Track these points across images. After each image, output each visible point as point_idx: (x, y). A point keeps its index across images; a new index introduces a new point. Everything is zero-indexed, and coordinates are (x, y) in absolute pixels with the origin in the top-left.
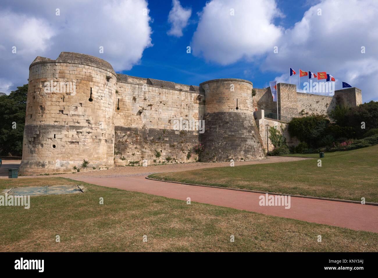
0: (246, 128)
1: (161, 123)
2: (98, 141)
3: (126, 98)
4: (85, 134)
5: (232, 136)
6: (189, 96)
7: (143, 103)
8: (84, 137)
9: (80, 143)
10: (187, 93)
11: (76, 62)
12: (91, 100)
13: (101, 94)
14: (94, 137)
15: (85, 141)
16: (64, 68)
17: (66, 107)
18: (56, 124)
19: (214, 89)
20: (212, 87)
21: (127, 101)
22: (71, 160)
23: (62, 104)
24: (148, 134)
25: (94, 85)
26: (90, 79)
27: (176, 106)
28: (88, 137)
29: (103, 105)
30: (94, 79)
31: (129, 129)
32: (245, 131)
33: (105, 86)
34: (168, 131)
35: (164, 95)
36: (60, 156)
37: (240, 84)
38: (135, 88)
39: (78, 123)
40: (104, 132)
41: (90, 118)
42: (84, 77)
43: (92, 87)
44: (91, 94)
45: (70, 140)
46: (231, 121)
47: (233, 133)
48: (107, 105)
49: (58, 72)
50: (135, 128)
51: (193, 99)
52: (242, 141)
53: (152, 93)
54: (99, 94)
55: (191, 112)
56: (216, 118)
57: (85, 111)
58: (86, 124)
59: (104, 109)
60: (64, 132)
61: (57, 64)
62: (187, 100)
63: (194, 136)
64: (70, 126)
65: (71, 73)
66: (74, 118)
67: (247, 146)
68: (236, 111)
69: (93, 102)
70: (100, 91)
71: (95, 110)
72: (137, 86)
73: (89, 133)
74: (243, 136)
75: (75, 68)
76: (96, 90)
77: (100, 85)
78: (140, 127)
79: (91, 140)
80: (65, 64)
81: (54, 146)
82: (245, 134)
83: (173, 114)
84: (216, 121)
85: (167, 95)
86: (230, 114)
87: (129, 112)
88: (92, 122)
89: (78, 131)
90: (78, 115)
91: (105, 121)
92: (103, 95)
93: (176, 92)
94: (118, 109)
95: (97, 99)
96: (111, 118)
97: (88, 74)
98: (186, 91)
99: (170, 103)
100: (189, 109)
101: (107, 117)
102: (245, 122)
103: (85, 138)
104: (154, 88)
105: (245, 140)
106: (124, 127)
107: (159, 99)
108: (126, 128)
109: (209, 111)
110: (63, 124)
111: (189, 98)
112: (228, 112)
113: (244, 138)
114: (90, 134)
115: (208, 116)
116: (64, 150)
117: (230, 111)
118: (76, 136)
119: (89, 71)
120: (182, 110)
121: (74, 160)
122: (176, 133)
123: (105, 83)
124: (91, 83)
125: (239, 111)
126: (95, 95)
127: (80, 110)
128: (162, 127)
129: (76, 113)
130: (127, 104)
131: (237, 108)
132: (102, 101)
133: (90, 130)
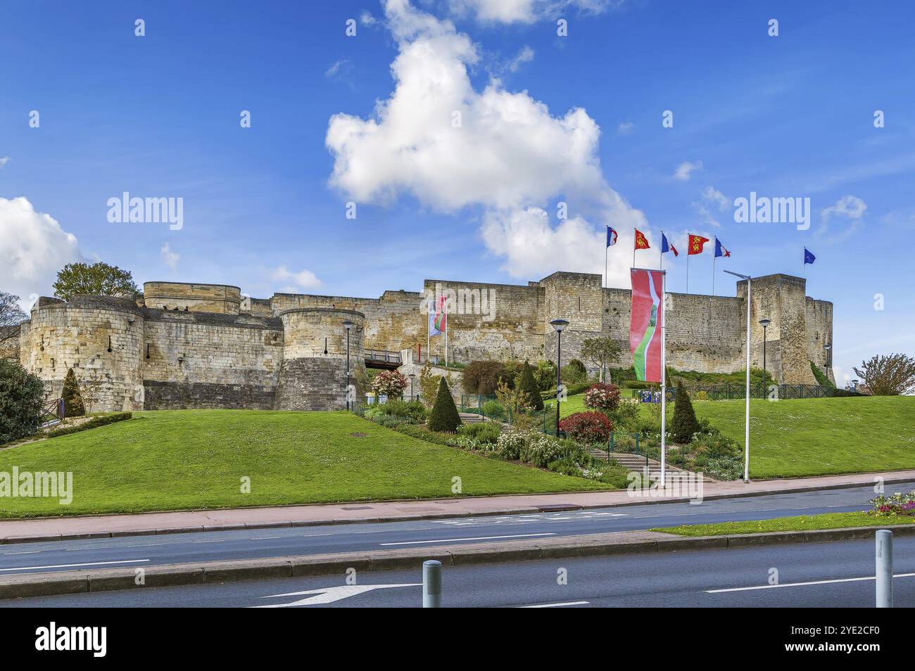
0: (337, 382)
1: (211, 375)
2: (120, 398)
3: (159, 342)
4: (105, 390)
6: (257, 334)
7: (183, 347)
8: (103, 394)
10: (253, 329)
12: (110, 350)
13: (123, 343)
14: (116, 394)
16: (77, 315)
17: (81, 360)
19: (294, 323)
20: (292, 321)
21: (161, 346)
23: (77, 356)
24: (191, 390)
25: (113, 332)
26: (107, 325)
27: (235, 351)
28: (108, 394)
29: (125, 355)
30: (113, 326)
31: (164, 384)
32: (334, 385)
33: (127, 332)
34: (222, 387)
35: (216, 334)
37: (331, 316)
38: (171, 327)
39: (96, 377)
40: (127, 388)
41: (110, 372)
42: (100, 324)
43: (110, 334)
44: (110, 343)
46: (315, 371)
48: (130, 356)
49: (69, 319)
50: (173, 383)
51: (263, 338)
53: (197, 333)
54: (120, 343)
55: (260, 358)
56: (295, 367)
57: (103, 364)
58: (106, 379)
59: (126, 360)
61: (68, 309)
62: (253, 341)
63: (263, 393)
64: (88, 382)
65: (85, 320)
66: (91, 372)
68: (323, 356)
69: (113, 353)
70: (121, 339)
71: (116, 362)
72: (174, 325)
73: (109, 389)
75: (89, 315)
76: (116, 339)
77: (120, 331)
78: (181, 380)
79: (113, 397)
80: (78, 310)
82: (334, 390)
83: (230, 362)
84: (294, 372)
85: (220, 334)
86: (314, 360)
87: (163, 361)
88: (112, 376)
90: (96, 369)
91: (129, 374)
92: (125, 343)
93: (236, 329)
94: (148, 357)
95: (118, 348)
96: (137, 370)
97: (105, 320)
99: (225, 346)
100: (256, 355)
101: (131, 369)
102: (337, 372)
106: (158, 380)
107: (208, 341)
108: (161, 383)
109: (286, 357)
110: (79, 379)
111: (257, 338)
112: (311, 358)
113: (331, 395)
114: (111, 391)
115: (286, 364)
117: (315, 356)
119: (107, 316)
120: (246, 355)
122: (236, 388)
123: (127, 328)
124: (109, 331)
125: (329, 356)
126: (115, 344)
127: (98, 363)
128: (214, 380)
129: (93, 366)
130: (161, 350)
131: (326, 352)
132: (123, 351)
133: (111, 386)
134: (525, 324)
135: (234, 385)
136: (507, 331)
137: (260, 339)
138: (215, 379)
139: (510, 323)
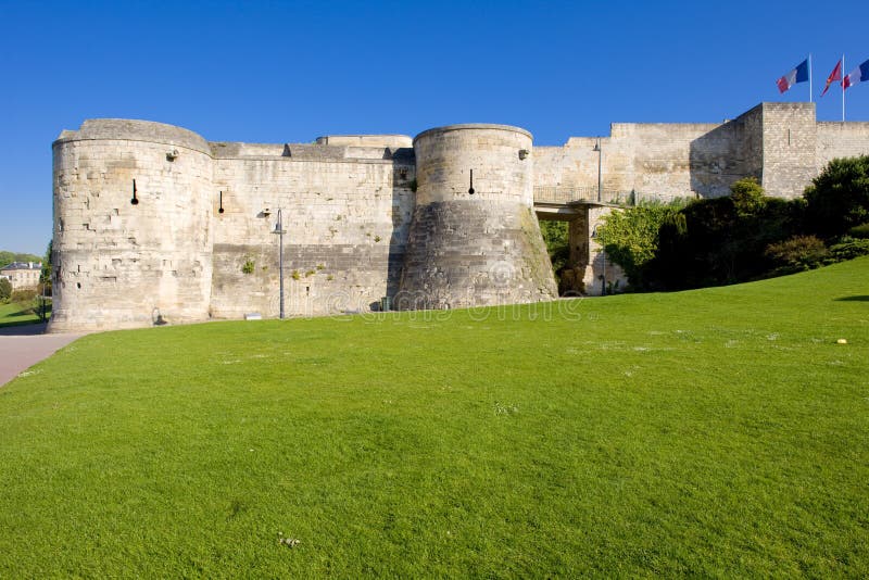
0: (488, 236)
1: (310, 234)
2: (153, 273)
3: (236, 189)
4: (127, 263)
5: (453, 252)
6: (377, 172)
7: (271, 195)
8: (124, 268)
9: (118, 279)
10: (370, 166)
11: (103, 135)
12: (135, 201)
13: (157, 190)
14: (146, 268)
15: (127, 275)
16: (85, 149)
17: (92, 218)
18: (80, 247)
19: (426, 151)
20: (424, 149)
21: (239, 194)
22: (105, 309)
23: (86, 212)
25: (139, 174)
26: (130, 163)
27: (345, 197)
28: (132, 268)
29: (161, 208)
30: (139, 164)
31: (244, 248)
32: (483, 242)
33: (165, 173)
34: (326, 249)
35: (318, 175)
36: (88, 301)
37: (477, 136)
38: (253, 168)
39: (114, 244)
40: (167, 257)
41: (136, 235)
42: (118, 161)
43: (135, 178)
44: (135, 190)
45: (102, 274)
47: (455, 248)
48: (174, 209)
49: (77, 157)
51: (386, 177)
52: (473, 264)
53: (290, 174)
54: (151, 189)
56: (428, 215)
57: (125, 222)
58: (130, 246)
60: (92, 261)
61: (75, 143)
62: (371, 181)
64: (101, 250)
65: (96, 156)
66: (106, 235)
67: (484, 275)
68: (467, 197)
69: (140, 205)
70: (154, 184)
71: (146, 220)
72: (258, 163)
73: (134, 260)
74: (476, 254)
75: (103, 148)
76: (145, 184)
77: (151, 173)
79: (140, 273)
81: (79, 286)
82: (483, 248)
84: (426, 223)
85: (324, 175)
86: (453, 205)
87: (244, 215)
88: (139, 240)
89: (115, 257)
90: (113, 231)
92: (160, 190)
93: (346, 165)
94: (221, 211)
95: (148, 198)
97: (127, 156)
98: (370, 162)
99: (331, 191)
100: (376, 200)
101: (174, 229)
102: (488, 221)
103: (127, 270)
104: (294, 164)
105: (480, 261)
106: (234, 244)
107: (306, 184)
108: (239, 247)
109: (420, 202)
110: (90, 247)
111: (377, 176)
112: (450, 202)
113: (479, 256)
114: (137, 263)
115: (418, 213)
116: (93, 292)
117: (456, 198)
118: (110, 267)
119: (129, 149)
121: (110, 308)
122: (345, 251)
123: (165, 167)
124: (132, 171)
125: (476, 197)
126: (143, 193)
127: (116, 222)
128: (315, 241)
129: (109, 227)
130: (239, 199)
131: (471, 191)
132: (158, 202)
133: (137, 256)
134: (722, 164)
135: (345, 246)
136: (702, 172)
137: (382, 178)
138: (317, 238)
139: (705, 164)
